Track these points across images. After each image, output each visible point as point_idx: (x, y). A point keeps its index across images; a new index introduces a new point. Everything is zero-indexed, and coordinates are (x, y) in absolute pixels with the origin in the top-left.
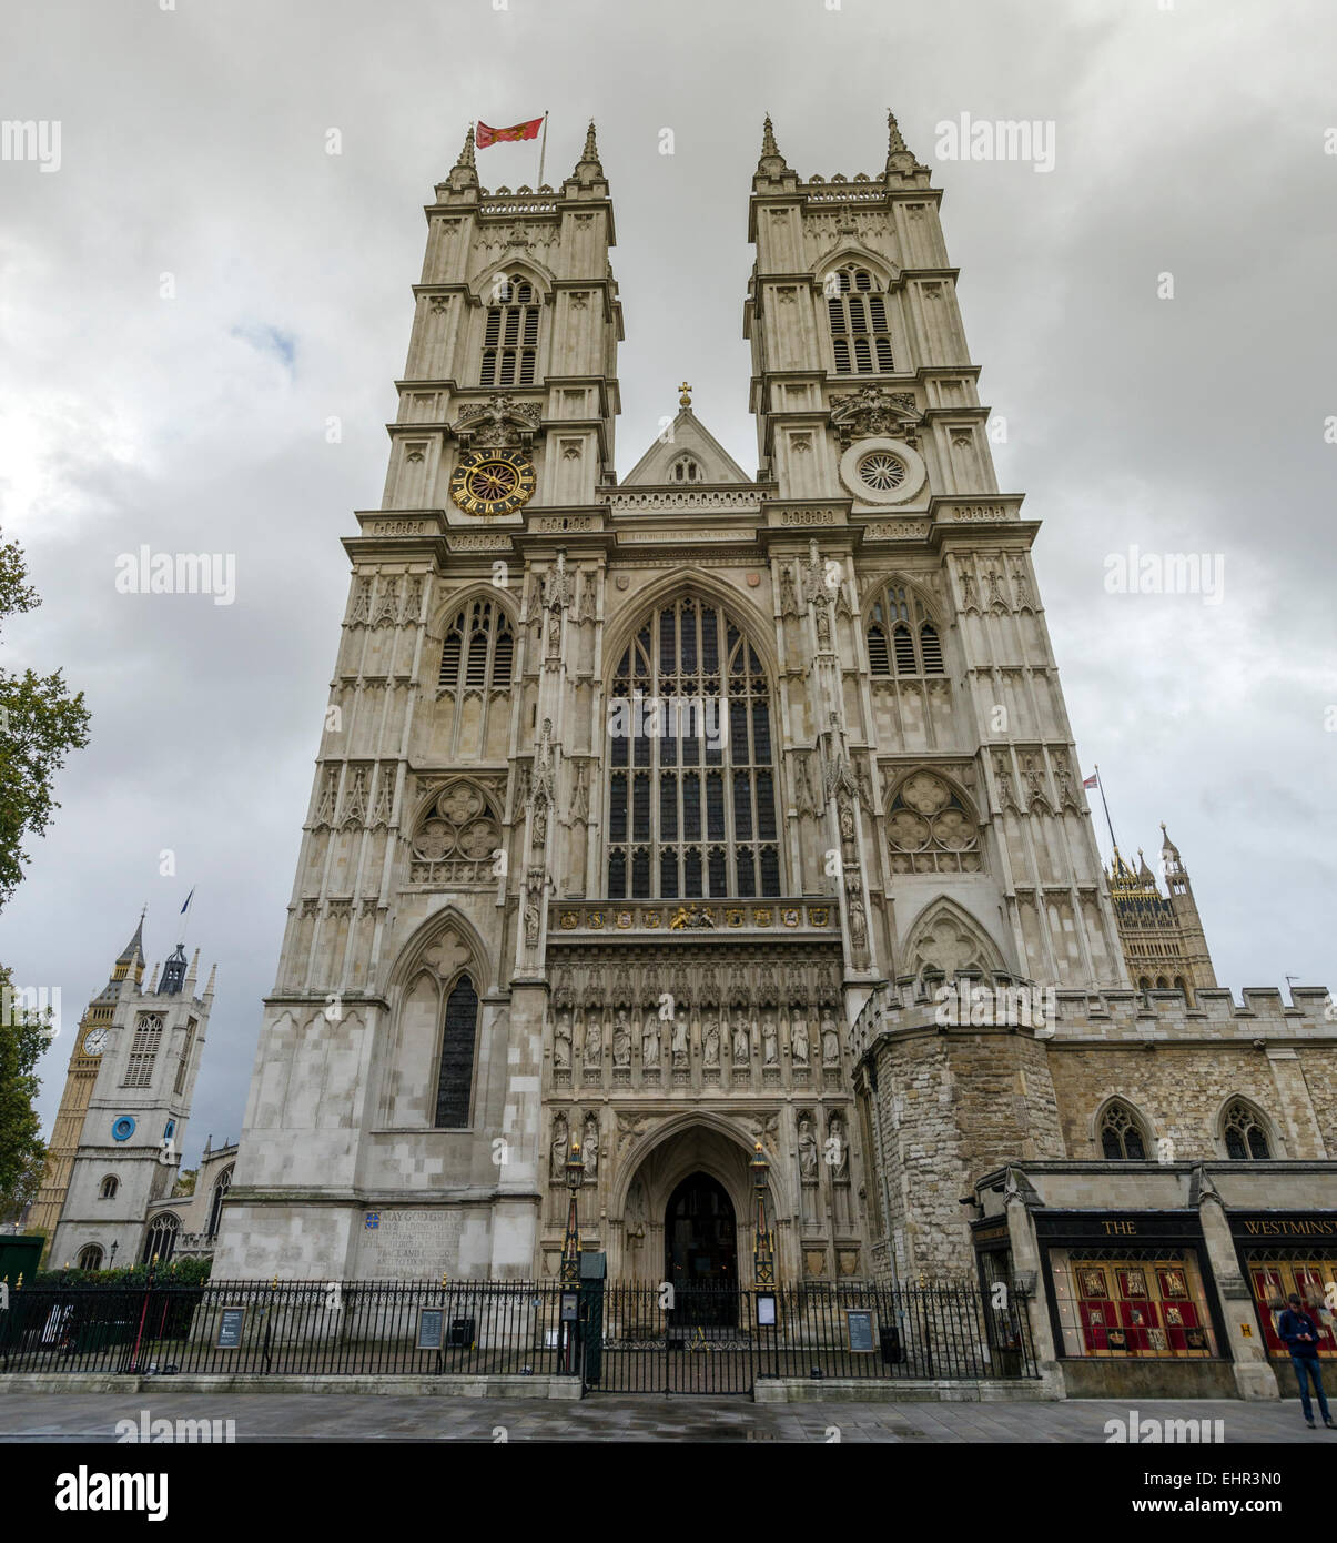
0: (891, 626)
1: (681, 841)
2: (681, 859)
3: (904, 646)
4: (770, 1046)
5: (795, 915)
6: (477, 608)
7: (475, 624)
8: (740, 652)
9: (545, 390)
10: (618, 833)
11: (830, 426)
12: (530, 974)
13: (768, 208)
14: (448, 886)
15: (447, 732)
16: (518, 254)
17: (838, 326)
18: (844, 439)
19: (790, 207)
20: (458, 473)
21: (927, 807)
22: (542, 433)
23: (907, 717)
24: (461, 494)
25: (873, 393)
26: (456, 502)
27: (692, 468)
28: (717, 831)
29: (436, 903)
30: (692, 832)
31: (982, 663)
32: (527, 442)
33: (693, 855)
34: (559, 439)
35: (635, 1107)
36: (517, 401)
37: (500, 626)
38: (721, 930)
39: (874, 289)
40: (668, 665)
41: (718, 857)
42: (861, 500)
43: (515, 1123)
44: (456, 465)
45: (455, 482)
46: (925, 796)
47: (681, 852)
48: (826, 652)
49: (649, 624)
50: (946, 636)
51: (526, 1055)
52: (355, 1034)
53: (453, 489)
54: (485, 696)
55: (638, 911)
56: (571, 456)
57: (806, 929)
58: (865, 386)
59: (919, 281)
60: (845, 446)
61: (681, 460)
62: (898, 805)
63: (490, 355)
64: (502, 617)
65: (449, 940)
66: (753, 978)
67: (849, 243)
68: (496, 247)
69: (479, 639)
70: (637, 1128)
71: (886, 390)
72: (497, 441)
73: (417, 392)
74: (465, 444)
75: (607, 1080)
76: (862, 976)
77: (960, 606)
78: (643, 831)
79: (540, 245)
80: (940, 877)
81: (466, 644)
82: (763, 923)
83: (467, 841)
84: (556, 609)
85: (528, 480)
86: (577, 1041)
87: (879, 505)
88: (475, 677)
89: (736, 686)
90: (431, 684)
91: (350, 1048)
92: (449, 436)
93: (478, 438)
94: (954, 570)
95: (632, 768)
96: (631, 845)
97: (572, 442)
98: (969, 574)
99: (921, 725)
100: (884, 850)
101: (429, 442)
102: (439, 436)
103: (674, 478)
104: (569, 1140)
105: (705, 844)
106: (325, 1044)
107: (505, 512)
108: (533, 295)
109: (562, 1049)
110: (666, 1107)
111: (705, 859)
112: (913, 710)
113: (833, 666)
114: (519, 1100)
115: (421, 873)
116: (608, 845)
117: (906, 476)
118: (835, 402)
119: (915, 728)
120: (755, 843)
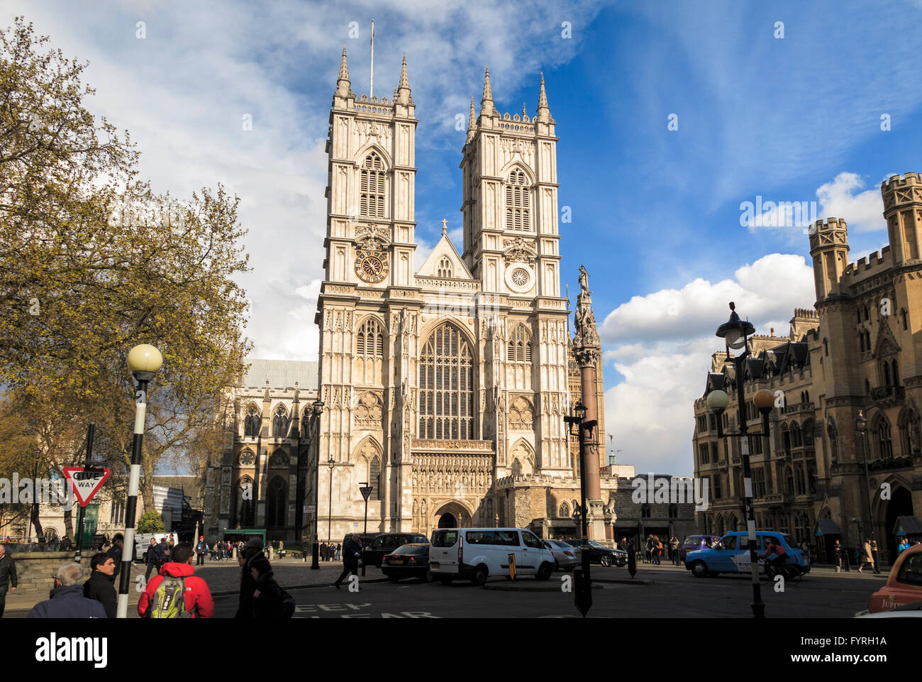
0: (517, 342)
1: (443, 416)
2: (443, 422)
3: (520, 350)
4: (474, 482)
5: (482, 445)
6: (369, 322)
7: (369, 329)
8: (465, 349)
9: (392, 225)
10: (422, 412)
11: (503, 256)
12: (407, 461)
13: (486, 134)
14: (367, 428)
15: (362, 372)
16: (373, 140)
17: (509, 202)
18: (508, 260)
19: (495, 135)
20: (357, 262)
21: (520, 409)
22: (392, 248)
23: (518, 377)
24: (359, 272)
25: (520, 241)
26: (358, 275)
27: (447, 262)
28: (455, 413)
29: (365, 433)
30: (447, 413)
31: (545, 363)
32: (385, 250)
33: (447, 420)
34: (400, 251)
35: (436, 497)
36: (380, 227)
37: (378, 331)
38: (462, 449)
39: (525, 185)
40: (439, 353)
41: (455, 422)
42: (511, 290)
43: (405, 502)
44: (356, 257)
45: (357, 265)
46: (520, 404)
47: (443, 419)
48: (497, 358)
49: (433, 334)
50: (535, 348)
51: (407, 484)
52: (348, 475)
53: (356, 269)
54: (376, 359)
55: (436, 443)
56: (404, 259)
57: (486, 450)
58: (518, 237)
59: (544, 187)
60: (507, 265)
61: (442, 258)
62: (513, 407)
63: (364, 196)
64: (378, 327)
65: (369, 445)
66: (468, 462)
67: (517, 158)
68: (363, 134)
69: (371, 335)
70: (436, 502)
71: (525, 240)
72: (373, 247)
73: (339, 220)
74: (359, 248)
75: (429, 490)
76: (501, 465)
77: (541, 341)
78: (431, 412)
79: (384, 136)
80: (523, 431)
81: (366, 338)
82: (473, 447)
83: (371, 413)
84: (407, 334)
85: (384, 267)
86: (419, 479)
87: (517, 293)
88: (370, 351)
89: (463, 362)
90: (354, 353)
91: (347, 479)
92: (354, 244)
93: (365, 245)
94: (541, 325)
95: (427, 390)
96: (427, 416)
97: (404, 253)
98: (546, 328)
99: (522, 380)
100: (508, 423)
101: (346, 246)
102: (350, 244)
103: (440, 268)
104: (418, 505)
105: (451, 418)
106: (339, 477)
107: (378, 282)
108: (382, 166)
109: (415, 481)
110: (445, 497)
111: (451, 422)
112: (520, 374)
113: (499, 364)
114: (406, 495)
115: (358, 423)
116: (419, 416)
117: (528, 280)
118: (506, 243)
119: (520, 381)
120: (467, 418)
